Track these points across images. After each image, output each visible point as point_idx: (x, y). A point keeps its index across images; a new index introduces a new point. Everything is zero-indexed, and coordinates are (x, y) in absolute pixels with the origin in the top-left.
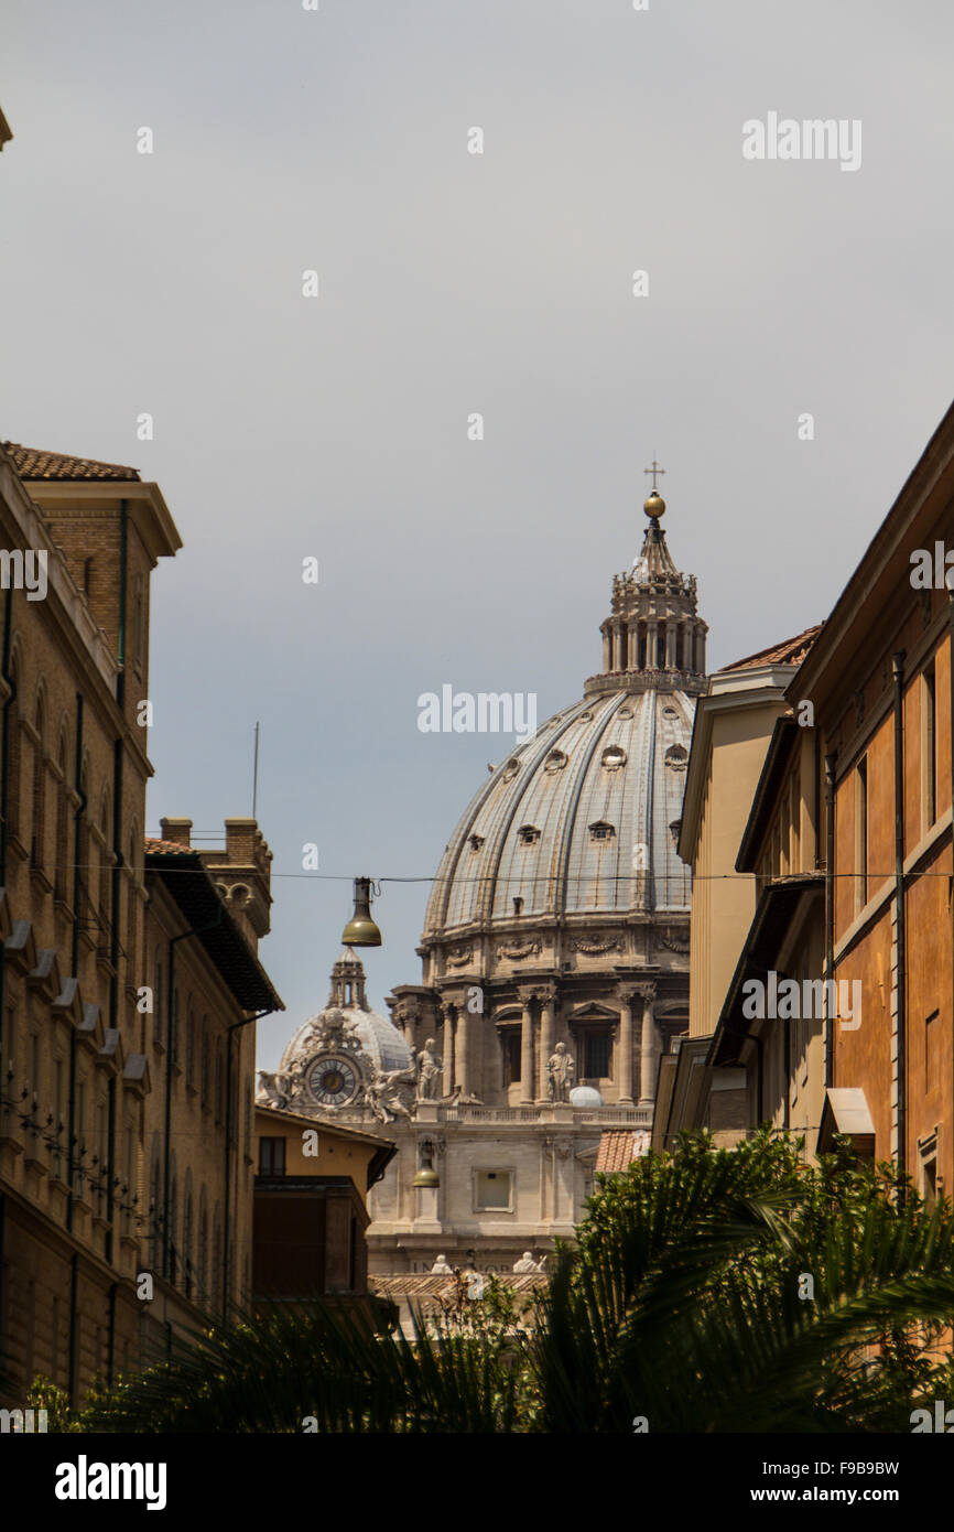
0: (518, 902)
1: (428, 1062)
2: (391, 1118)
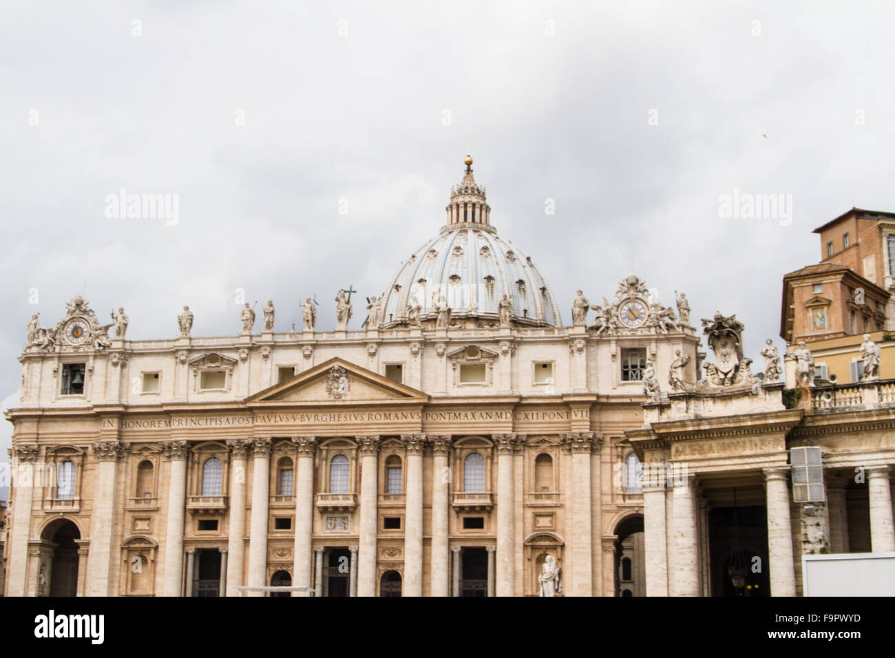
0: (391, 315)
1: (120, 318)
2: (102, 348)
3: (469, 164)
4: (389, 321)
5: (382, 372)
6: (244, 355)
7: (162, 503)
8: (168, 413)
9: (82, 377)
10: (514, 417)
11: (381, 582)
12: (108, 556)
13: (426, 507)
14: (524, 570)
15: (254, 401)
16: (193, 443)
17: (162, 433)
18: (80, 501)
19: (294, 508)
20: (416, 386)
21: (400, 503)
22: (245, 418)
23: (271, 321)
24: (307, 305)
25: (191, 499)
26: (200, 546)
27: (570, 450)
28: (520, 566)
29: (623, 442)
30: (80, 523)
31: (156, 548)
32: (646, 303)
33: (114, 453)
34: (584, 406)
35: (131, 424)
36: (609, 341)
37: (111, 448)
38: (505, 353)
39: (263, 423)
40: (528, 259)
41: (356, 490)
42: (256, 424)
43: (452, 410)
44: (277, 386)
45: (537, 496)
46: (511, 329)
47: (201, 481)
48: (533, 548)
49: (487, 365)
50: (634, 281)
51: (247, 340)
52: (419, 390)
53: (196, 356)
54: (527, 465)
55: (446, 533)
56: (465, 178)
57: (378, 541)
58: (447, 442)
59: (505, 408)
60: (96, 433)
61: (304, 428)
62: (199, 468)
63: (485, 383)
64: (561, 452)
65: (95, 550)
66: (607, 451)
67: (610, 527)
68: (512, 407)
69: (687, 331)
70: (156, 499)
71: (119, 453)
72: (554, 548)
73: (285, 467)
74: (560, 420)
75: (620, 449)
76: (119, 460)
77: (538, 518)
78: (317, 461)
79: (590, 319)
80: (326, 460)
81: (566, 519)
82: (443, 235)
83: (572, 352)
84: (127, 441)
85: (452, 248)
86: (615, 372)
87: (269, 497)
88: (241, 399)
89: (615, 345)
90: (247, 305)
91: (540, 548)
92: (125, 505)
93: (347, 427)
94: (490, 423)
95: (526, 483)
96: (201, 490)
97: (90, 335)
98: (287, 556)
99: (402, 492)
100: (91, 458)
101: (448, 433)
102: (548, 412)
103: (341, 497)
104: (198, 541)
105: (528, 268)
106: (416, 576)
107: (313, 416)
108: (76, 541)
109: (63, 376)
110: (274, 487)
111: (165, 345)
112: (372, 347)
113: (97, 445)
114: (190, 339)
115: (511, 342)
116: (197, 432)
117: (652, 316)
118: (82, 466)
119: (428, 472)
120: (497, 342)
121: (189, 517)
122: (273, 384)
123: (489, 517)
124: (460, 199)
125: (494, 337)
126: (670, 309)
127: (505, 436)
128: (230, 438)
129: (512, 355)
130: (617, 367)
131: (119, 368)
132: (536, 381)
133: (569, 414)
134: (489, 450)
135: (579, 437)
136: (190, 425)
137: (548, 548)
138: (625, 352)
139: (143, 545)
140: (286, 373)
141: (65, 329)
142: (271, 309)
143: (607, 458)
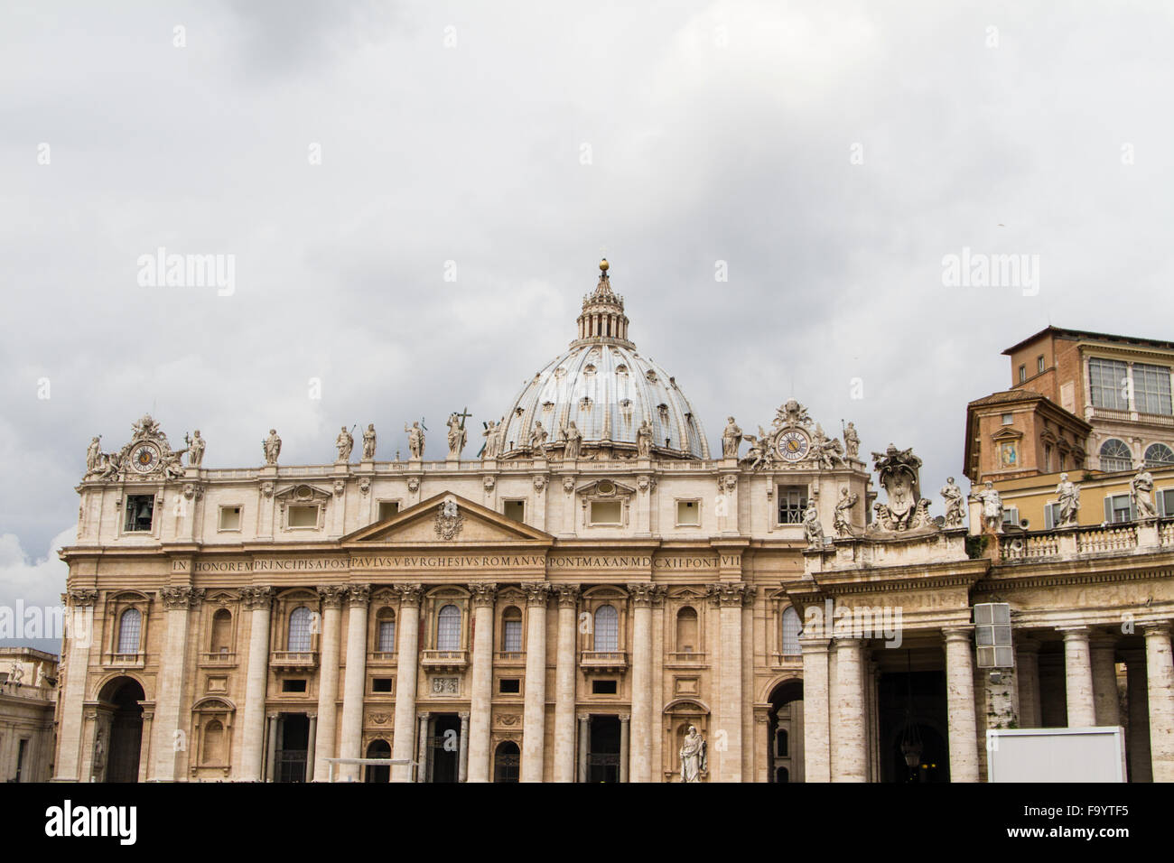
0: (512, 443)
1: (195, 442)
2: (173, 477)
3: (604, 268)
4: (509, 449)
5: (500, 509)
6: (339, 488)
7: (241, 660)
8: (249, 554)
9: (151, 511)
10: (654, 563)
11: (496, 755)
12: (177, 720)
13: (550, 668)
14: (663, 742)
15: (349, 541)
16: (278, 590)
17: (242, 577)
18: (146, 655)
19: (395, 667)
20: (540, 526)
21: (519, 662)
22: (339, 560)
23: (372, 448)
24: (414, 430)
25: (275, 655)
26: (284, 710)
27: (718, 603)
28: (658, 738)
29: (779, 595)
30: (144, 681)
31: (234, 712)
32: (807, 433)
33: (186, 600)
34: (735, 551)
35: (207, 567)
36: (765, 477)
37: (183, 594)
38: (644, 489)
39: (360, 568)
40: (672, 380)
41: (468, 647)
42: (352, 568)
43: (582, 555)
44: (377, 524)
45: (679, 657)
46: (651, 462)
47: (287, 634)
48: (674, 717)
49: (622, 502)
50: (795, 408)
51: (343, 470)
52: (543, 530)
53: (283, 488)
54: (667, 620)
55: (572, 698)
56: (599, 285)
57: (493, 706)
58: (574, 592)
59: (642, 553)
60: (165, 576)
61: (409, 573)
62: (284, 619)
63: (620, 524)
64: (708, 605)
65: (162, 714)
66: (761, 604)
67: (764, 693)
68: (652, 552)
69: (855, 466)
70: (235, 655)
71: (192, 600)
72: (698, 717)
73: (386, 619)
74: (707, 568)
75: (776, 603)
76: (191, 608)
77: (680, 682)
78: (423, 612)
79: (743, 451)
80: (434, 612)
81: (712, 683)
82: (574, 351)
83: (722, 489)
84: (202, 586)
85: (584, 366)
86: (771, 512)
87: (367, 654)
88: (336, 539)
89: (771, 481)
90: (344, 429)
91: (681, 717)
92: (197, 660)
93: (459, 573)
94: (625, 570)
95: (667, 641)
96: (287, 644)
97: (160, 462)
98: (386, 723)
99: (521, 650)
100: (158, 606)
101: (576, 582)
102: (693, 559)
103: (450, 655)
104: (283, 705)
105: (671, 391)
106: (537, 749)
107: (419, 560)
108: (140, 702)
109: (128, 509)
110: (372, 642)
111: (248, 475)
112: (489, 480)
113: (166, 591)
114: (277, 468)
115: (651, 476)
116: (283, 576)
117: (815, 448)
118: (148, 615)
119: (553, 627)
120: (634, 476)
121: (272, 676)
122: (373, 522)
123: (623, 681)
124: (594, 310)
125: (631, 471)
126: (836, 440)
127: (642, 585)
128: (322, 584)
129: (652, 492)
130: (773, 507)
131: (193, 501)
132: (679, 522)
133: (717, 561)
134: (624, 602)
135: (728, 588)
136: (276, 568)
137: (690, 717)
138: (783, 490)
139: (218, 708)
140: (388, 508)
141: (131, 455)
142: (372, 434)
143: (761, 613)
